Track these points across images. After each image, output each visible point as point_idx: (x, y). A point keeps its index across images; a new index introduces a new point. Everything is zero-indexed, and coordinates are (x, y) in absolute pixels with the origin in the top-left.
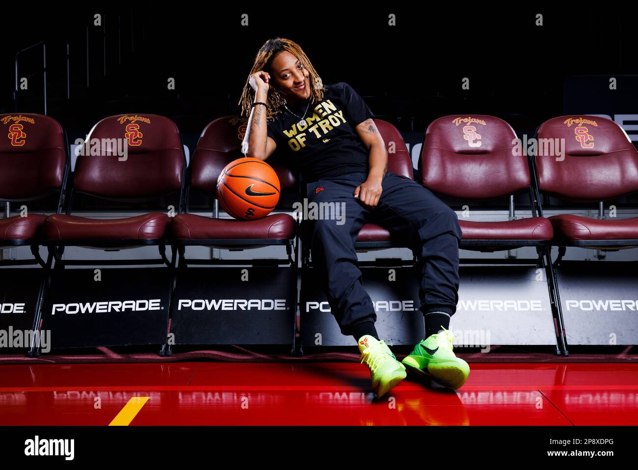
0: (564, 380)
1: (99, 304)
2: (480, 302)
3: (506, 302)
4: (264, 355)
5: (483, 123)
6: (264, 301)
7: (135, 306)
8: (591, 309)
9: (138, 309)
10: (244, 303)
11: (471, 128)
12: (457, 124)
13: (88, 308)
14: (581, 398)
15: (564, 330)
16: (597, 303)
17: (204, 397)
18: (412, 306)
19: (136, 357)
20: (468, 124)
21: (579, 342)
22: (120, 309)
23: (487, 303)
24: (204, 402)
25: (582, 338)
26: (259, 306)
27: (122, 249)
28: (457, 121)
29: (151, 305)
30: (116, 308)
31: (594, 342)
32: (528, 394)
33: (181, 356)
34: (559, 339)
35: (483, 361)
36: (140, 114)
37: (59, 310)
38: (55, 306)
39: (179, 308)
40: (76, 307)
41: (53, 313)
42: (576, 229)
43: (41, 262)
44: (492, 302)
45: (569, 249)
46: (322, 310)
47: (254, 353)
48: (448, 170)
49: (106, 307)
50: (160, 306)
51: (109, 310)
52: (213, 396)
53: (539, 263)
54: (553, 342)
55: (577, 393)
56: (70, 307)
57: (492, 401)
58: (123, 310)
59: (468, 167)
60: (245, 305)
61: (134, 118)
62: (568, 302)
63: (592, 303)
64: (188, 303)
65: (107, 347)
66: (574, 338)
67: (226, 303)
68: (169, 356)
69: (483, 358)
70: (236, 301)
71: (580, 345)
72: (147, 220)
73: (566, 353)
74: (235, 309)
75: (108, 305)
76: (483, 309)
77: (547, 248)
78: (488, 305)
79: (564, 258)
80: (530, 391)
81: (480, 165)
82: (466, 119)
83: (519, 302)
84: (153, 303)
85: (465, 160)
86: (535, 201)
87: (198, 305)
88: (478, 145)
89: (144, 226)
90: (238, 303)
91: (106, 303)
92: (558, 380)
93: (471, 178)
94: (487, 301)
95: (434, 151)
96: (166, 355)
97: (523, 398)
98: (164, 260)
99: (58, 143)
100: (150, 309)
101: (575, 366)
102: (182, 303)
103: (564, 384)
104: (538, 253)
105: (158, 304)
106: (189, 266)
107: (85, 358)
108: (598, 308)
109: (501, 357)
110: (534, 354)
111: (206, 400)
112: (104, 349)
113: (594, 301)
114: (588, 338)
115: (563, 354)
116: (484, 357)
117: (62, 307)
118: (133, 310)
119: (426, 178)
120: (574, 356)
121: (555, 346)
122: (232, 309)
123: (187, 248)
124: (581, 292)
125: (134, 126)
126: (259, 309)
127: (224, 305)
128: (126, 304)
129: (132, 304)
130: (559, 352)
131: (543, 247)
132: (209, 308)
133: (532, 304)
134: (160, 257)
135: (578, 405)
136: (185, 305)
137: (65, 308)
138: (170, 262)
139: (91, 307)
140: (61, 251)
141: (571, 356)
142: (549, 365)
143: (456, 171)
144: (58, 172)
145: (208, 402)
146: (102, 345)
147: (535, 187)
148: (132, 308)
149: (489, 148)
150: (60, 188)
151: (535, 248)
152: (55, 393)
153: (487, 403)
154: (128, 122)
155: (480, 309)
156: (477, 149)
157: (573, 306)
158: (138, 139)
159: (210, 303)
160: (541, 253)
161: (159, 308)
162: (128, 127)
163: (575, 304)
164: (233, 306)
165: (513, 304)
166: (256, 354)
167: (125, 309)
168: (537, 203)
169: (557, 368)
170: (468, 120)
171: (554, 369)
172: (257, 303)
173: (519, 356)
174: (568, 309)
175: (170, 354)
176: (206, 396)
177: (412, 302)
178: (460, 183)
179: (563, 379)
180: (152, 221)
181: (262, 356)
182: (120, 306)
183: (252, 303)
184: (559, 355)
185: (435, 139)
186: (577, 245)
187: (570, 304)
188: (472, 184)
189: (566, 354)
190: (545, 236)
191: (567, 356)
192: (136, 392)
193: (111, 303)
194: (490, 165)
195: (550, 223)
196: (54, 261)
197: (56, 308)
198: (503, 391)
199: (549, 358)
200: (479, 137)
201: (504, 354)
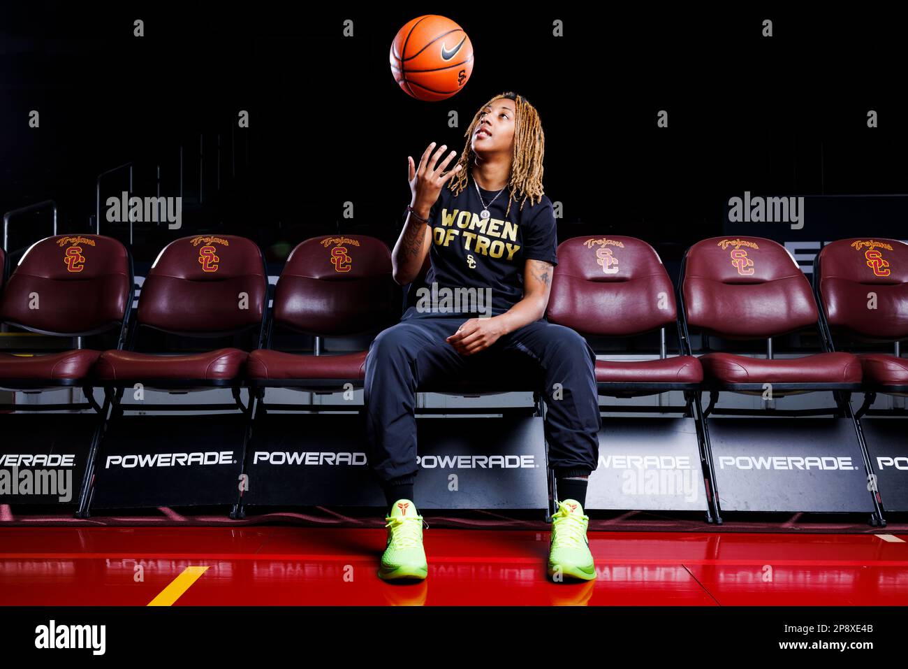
0: (718, 553)
1: (161, 456)
2: (615, 457)
3: (646, 458)
4: (354, 518)
5: (621, 245)
6: (355, 454)
7: (203, 459)
8: (750, 467)
9: (207, 463)
10: (331, 457)
11: (606, 251)
12: (590, 247)
13: (149, 460)
14: (738, 575)
15: (716, 492)
16: (758, 461)
17: (283, 570)
18: (532, 461)
19: (203, 520)
20: (603, 246)
21: (735, 508)
22: (186, 462)
23: (623, 460)
24: (283, 573)
25: (739, 503)
26: (349, 460)
27: (190, 391)
28: (590, 243)
29: (222, 457)
30: (181, 462)
31: (754, 508)
32: (673, 569)
33: (256, 519)
34: (711, 504)
35: (617, 529)
36: (218, 236)
37: (114, 463)
38: (109, 458)
39: (255, 462)
40: (134, 459)
41: (107, 466)
42: (730, 370)
43: (96, 407)
44: (629, 458)
45: (722, 394)
46: (424, 465)
47: (342, 517)
48: (578, 301)
49: (169, 460)
50: (233, 459)
51: (173, 464)
52: (294, 567)
53: (687, 411)
54: (704, 506)
55: (734, 569)
56: (127, 459)
57: (629, 578)
58: (189, 464)
59: (602, 298)
60: (333, 459)
61: (210, 240)
62: (721, 459)
63: (751, 460)
64: (265, 456)
65: (170, 508)
66: (728, 503)
67: (310, 456)
68: (241, 519)
69: (617, 526)
70: (323, 454)
71: (736, 511)
72: (219, 356)
73: (720, 520)
74: (321, 463)
75: (171, 458)
76: (619, 467)
77: (696, 393)
78: (624, 462)
79: (717, 406)
80: (676, 566)
81: (616, 294)
82: (600, 241)
83: (662, 458)
84: (224, 455)
85: (597, 289)
86: (683, 338)
87: (278, 458)
88: (614, 272)
89: (214, 364)
90: (324, 457)
91: (170, 455)
92: (710, 554)
93: (605, 310)
94: (624, 457)
95: (561, 277)
96: (238, 517)
97: (668, 574)
98: (239, 404)
99: (121, 268)
100: (221, 462)
101: (729, 536)
102: (259, 456)
103: (718, 558)
104: (686, 399)
105: (231, 457)
106: (269, 412)
107: (141, 520)
108: (759, 467)
109: (640, 525)
110: (680, 521)
111: (286, 572)
112: (166, 510)
113: (753, 458)
114: (746, 502)
115: (715, 522)
116: (619, 524)
117: (118, 460)
118: (201, 463)
119: (551, 310)
120: (729, 525)
121: (706, 511)
122: (316, 463)
123: (267, 390)
124: (739, 447)
125: (209, 248)
126: (349, 464)
127: (308, 458)
128: (193, 457)
129: (199, 457)
130: (710, 520)
131: (692, 392)
132: (290, 462)
133: (677, 461)
134: (234, 401)
135: (735, 583)
136: (261, 459)
137: (121, 460)
138: (247, 407)
139: (152, 459)
140: (120, 394)
141: (725, 525)
142: (698, 535)
143: (588, 302)
144: (120, 301)
145: (288, 573)
146: (164, 506)
147: (682, 322)
148: (199, 462)
149: (628, 275)
150: (122, 321)
151: (681, 393)
152: (108, 561)
153: (624, 580)
154: (203, 244)
155: (615, 466)
156: (612, 276)
157: (727, 463)
158: (213, 263)
159: (291, 456)
160: (688, 399)
161: (230, 462)
162: (203, 250)
163: (730, 461)
164: (319, 461)
165: (654, 460)
166: (345, 518)
167: (192, 462)
168: (685, 339)
169: (708, 540)
170: (603, 242)
171: (705, 539)
172: (347, 457)
173: (661, 523)
174: (722, 467)
175: (242, 516)
176: (286, 567)
177: (533, 457)
178: (592, 316)
179: (716, 551)
180: (223, 358)
181: (351, 520)
182: (186, 459)
183: (341, 457)
184: (711, 523)
185: (563, 264)
186: (732, 389)
187: (724, 461)
188: (606, 317)
189: (720, 522)
190: (692, 378)
191: (721, 524)
192: (203, 560)
193: (175, 455)
194: (629, 295)
195: (699, 363)
196: (111, 406)
197: (111, 460)
198: (642, 566)
199: (698, 526)
200: (615, 261)
201: (644, 521)
